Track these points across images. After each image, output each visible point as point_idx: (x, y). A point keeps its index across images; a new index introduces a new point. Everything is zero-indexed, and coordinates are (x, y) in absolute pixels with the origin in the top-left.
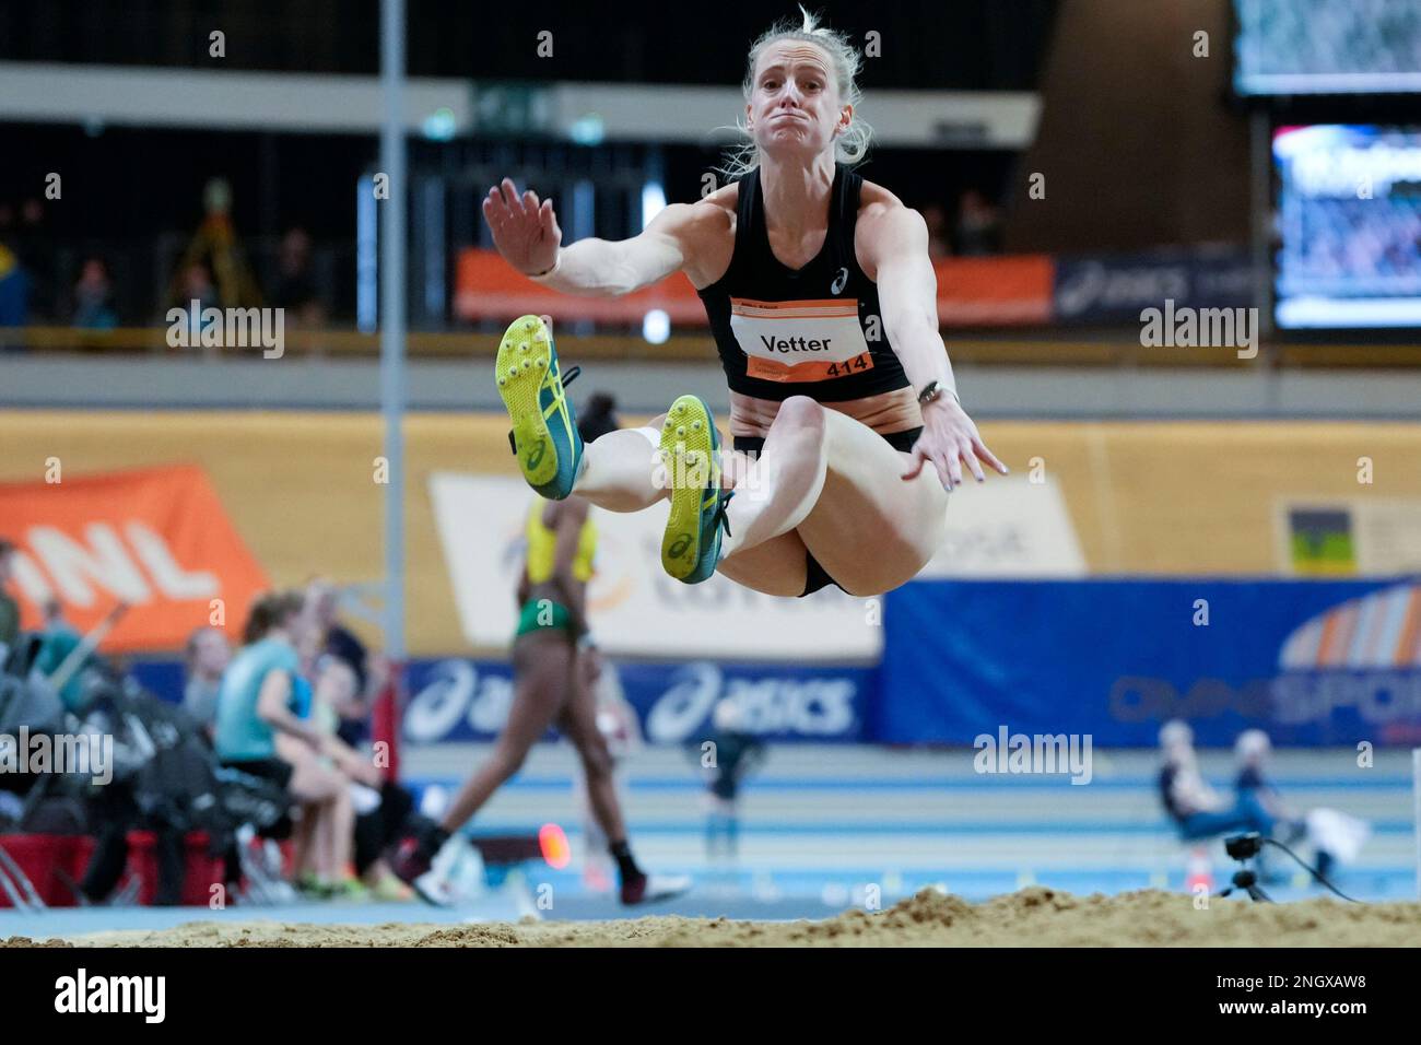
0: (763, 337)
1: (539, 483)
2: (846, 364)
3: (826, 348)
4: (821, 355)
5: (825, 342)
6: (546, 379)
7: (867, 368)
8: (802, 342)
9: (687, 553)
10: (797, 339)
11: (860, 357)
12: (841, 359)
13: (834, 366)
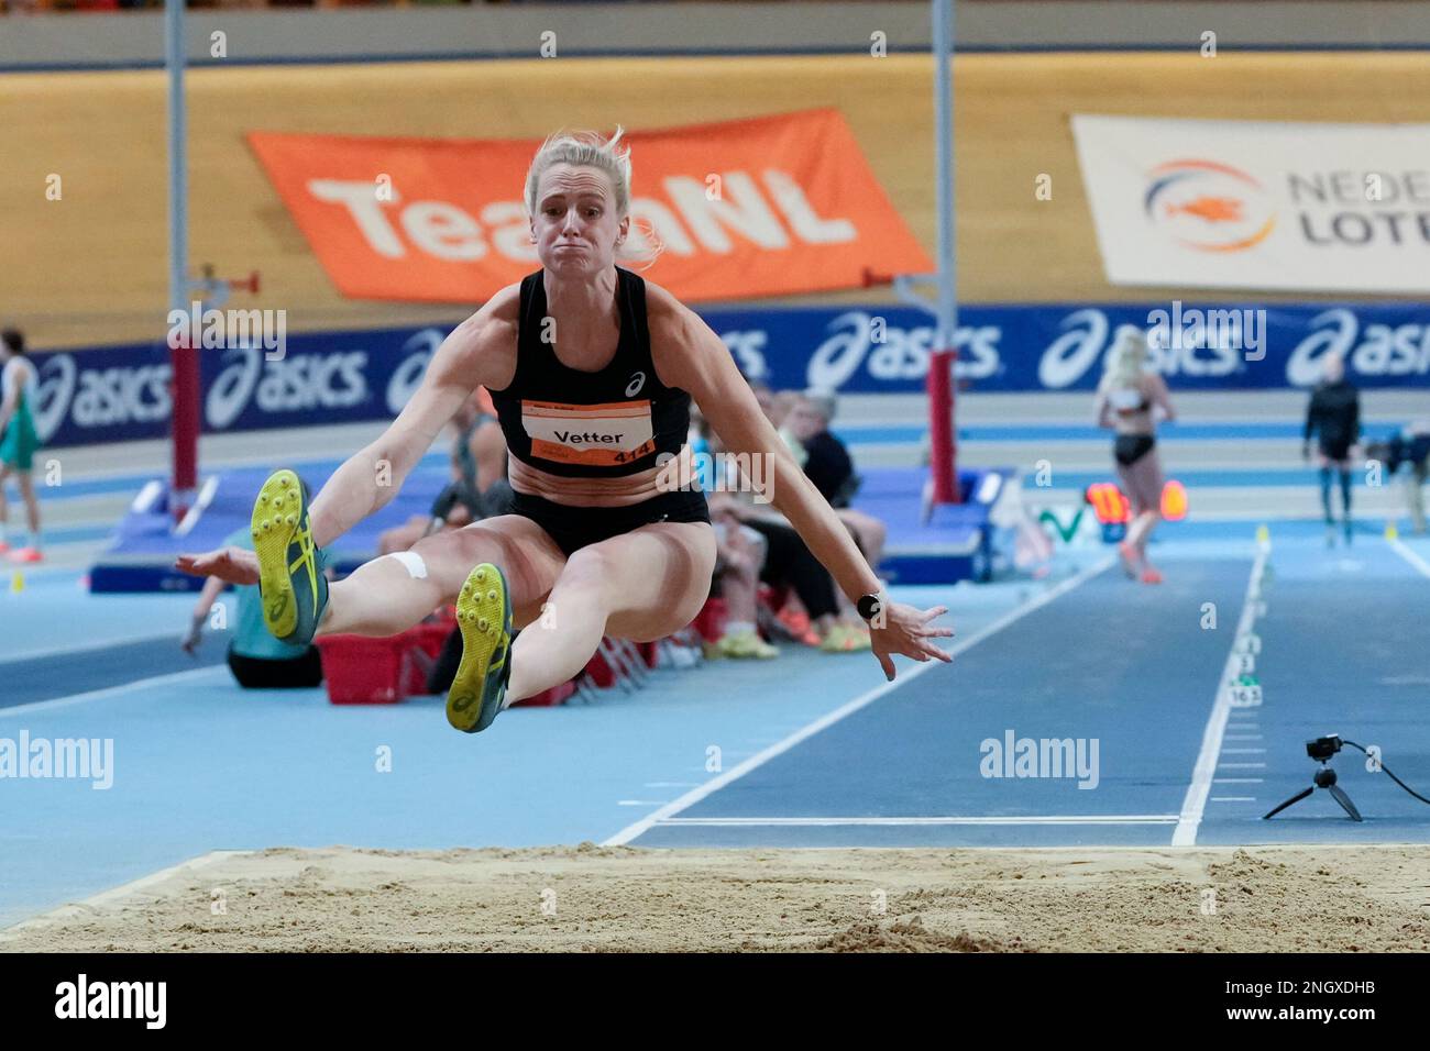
0: (556, 433)
1: (283, 635)
2: (634, 452)
3: (617, 441)
4: (613, 446)
5: (617, 437)
6: (295, 534)
7: (650, 451)
8: (595, 436)
9: (470, 709)
10: (590, 434)
11: (645, 445)
12: (630, 449)
13: (622, 454)
